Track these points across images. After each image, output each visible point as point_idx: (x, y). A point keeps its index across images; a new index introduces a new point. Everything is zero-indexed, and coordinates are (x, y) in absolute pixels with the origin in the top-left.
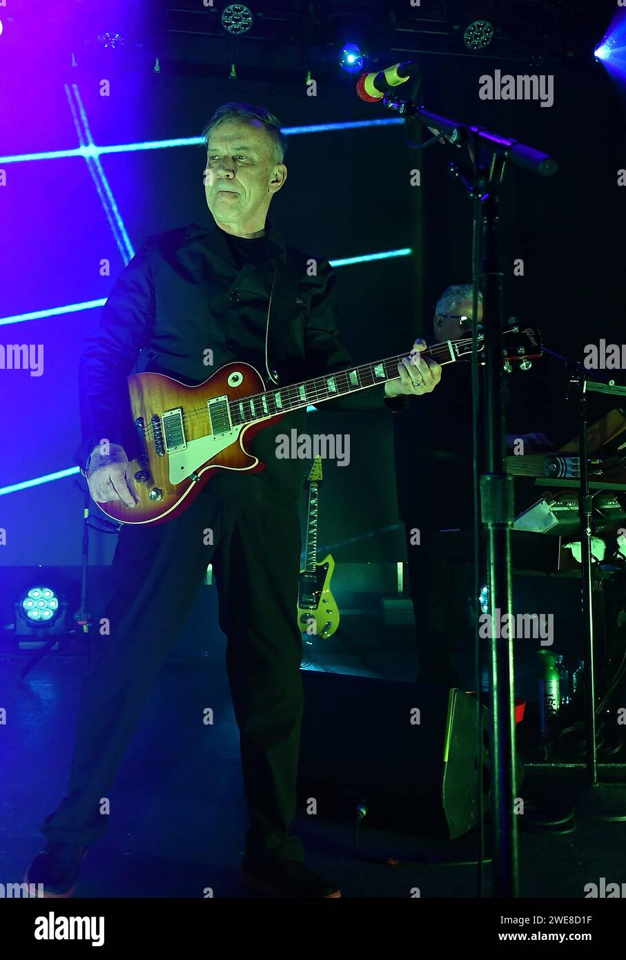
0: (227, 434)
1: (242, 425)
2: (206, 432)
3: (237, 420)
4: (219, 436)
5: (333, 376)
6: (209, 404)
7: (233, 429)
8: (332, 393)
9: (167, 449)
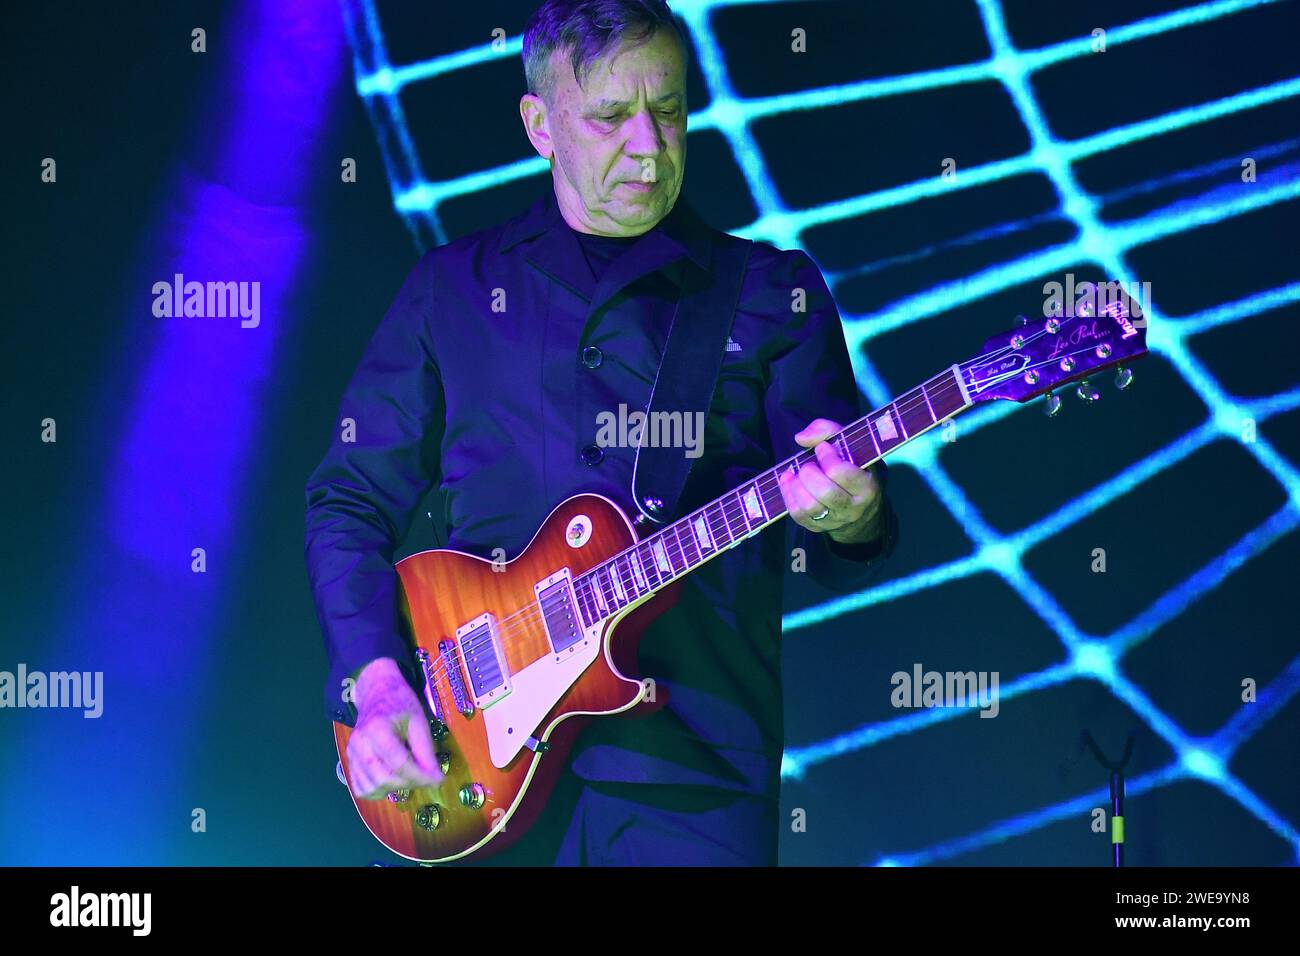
0: (578, 646)
1: (602, 623)
2: (541, 651)
3: (591, 614)
4: (564, 654)
5: (753, 484)
6: (537, 592)
7: (588, 632)
8: (755, 522)
9: (476, 700)
